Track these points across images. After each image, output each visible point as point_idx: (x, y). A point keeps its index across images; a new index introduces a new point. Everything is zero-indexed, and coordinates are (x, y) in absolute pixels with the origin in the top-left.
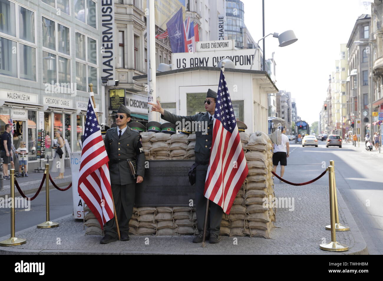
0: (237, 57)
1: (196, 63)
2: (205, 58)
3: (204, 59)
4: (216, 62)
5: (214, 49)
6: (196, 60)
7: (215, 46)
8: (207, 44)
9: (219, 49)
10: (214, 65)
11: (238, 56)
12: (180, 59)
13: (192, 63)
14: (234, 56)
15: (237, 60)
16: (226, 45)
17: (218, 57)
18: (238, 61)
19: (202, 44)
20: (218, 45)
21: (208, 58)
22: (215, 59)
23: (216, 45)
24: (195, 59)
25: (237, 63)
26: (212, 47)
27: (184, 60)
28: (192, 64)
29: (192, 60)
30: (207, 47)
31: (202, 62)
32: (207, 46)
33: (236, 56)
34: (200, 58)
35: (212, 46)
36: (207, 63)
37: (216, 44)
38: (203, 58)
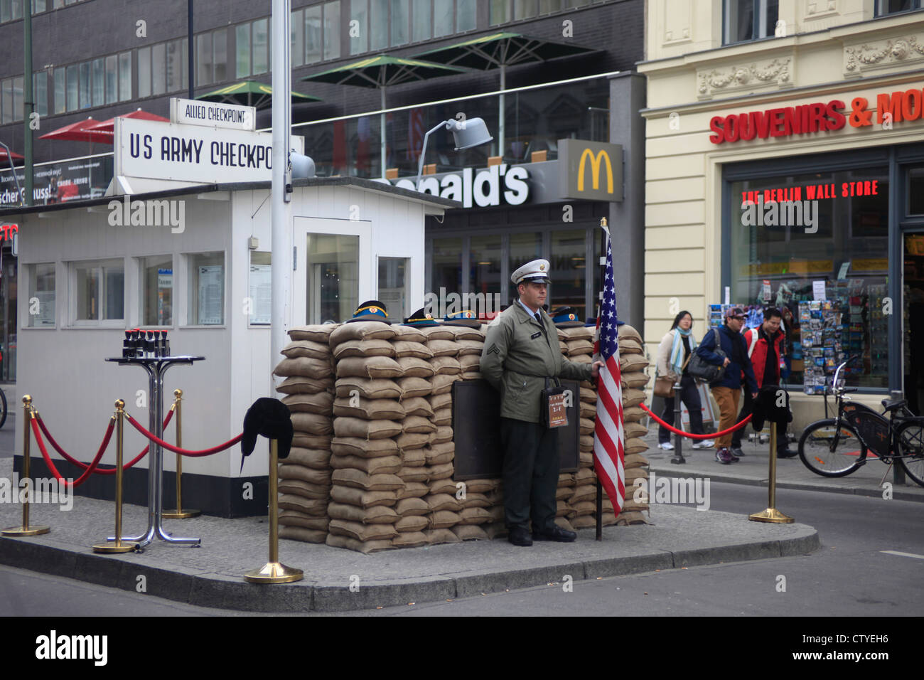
0: (261, 150)
1: (176, 150)
2: (195, 141)
3: (193, 142)
4: (218, 154)
5: (214, 122)
6: (176, 142)
7: (216, 116)
8: (200, 108)
9: (225, 124)
10: (215, 161)
11: (263, 147)
12: (138, 136)
13: (166, 149)
14: (255, 147)
15: (261, 156)
16: (240, 117)
17: (222, 143)
18: (263, 159)
19: (188, 106)
20: (223, 115)
21: (202, 142)
22: (215, 145)
23: (219, 114)
24: (173, 139)
25: (260, 161)
26: (211, 117)
27: (148, 139)
28: (166, 152)
29: (166, 141)
30: (200, 116)
31: (187, 150)
32: (200, 112)
33: (259, 147)
34: (183, 140)
35: (211, 114)
36: (198, 152)
37: (219, 111)
38: (191, 140)
